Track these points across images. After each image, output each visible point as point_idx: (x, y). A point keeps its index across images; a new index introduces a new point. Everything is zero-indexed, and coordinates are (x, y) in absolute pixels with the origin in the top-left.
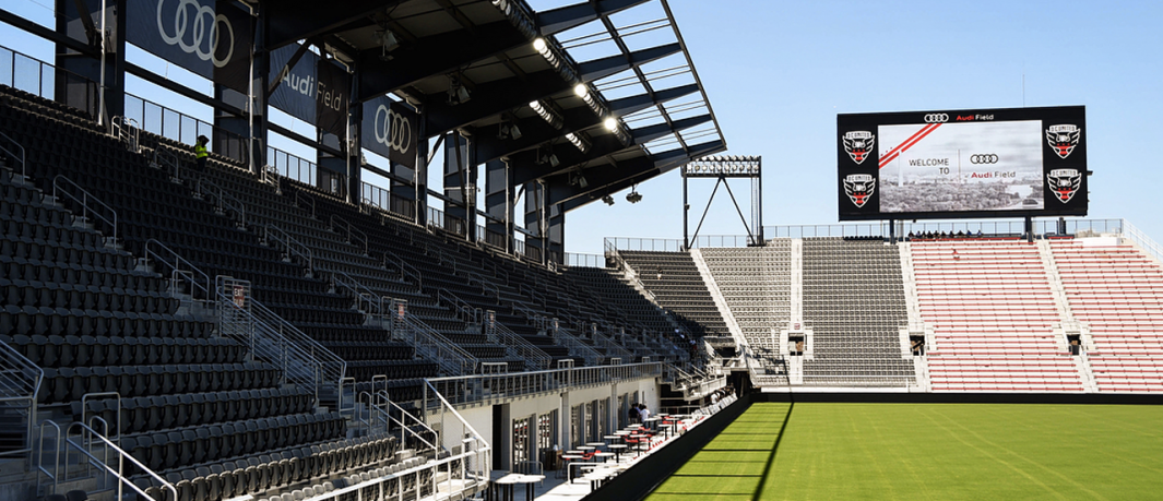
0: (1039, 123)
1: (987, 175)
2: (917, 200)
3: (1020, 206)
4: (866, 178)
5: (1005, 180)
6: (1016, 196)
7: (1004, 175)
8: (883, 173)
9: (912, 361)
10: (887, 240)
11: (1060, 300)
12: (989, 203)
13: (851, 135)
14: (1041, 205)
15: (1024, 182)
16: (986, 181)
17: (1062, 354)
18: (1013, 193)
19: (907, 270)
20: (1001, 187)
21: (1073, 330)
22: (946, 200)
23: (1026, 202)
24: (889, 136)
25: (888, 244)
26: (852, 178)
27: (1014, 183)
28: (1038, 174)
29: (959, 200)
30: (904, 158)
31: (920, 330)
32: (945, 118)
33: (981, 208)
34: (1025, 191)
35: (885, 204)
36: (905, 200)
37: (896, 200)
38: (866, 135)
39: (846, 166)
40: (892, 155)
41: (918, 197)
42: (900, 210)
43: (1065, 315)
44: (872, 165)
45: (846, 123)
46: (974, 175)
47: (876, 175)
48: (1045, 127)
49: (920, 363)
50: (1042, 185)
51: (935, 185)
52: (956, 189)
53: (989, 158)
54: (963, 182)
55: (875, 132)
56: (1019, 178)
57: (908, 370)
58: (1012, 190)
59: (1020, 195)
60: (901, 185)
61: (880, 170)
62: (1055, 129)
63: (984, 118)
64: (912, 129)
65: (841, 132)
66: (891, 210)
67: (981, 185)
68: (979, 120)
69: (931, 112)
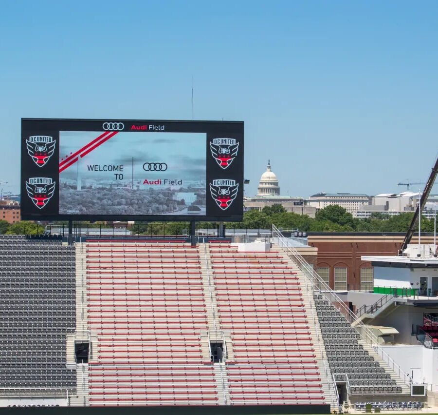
0: (203, 136)
1: (158, 182)
2: (93, 204)
3: (185, 212)
4: (47, 181)
5: (173, 187)
6: (182, 202)
7: (172, 183)
8: (62, 180)
9: (75, 372)
10: (65, 240)
11: (211, 305)
12: (158, 209)
13: (34, 139)
14: (203, 211)
15: (190, 190)
16: (156, 187)
17: (206, 364)
18: (180, 200)
19: (80, 272)
20: (169, 194)
21: (214, 338)
22: (119, 204)
23: (190, 208)
24: (70, 141)
25: (65, 244)
26: (34, 181)
27: (181, 190)
28: (201, 183)
29: (132, 204)
30: (81, 166)
31: (85, 339)
32: (121, 126)
33: (151, 212)
34: (190, 198)
35: (64, 206)
36: (83, 203)
37: (74, 203)
38: (48, 139)
39: (28, 169)
40: (72, 159)
41: (95, 201)
42: (77, 212)
43: (213, 322)
44: (53, 168)
45: (30, 126)
46: (146, 182)
47: (56, 179)
48: (209, 140)
49: (82, 372)
50: (204, 193)
51: (110, 190)
52: (129, 195)
54: (135, 188)
55: (56, 138)
56: (185, 185)
57: (70, 380)
58: (179, 196)
59: (186, 201)
60: (79, 189)
61: (61, 174)
62: (218, 141)
63: (156, 128)
64: (91, 136)
65: (25, 136)
66: (70, 212)
67: (152, 191)
68: (152, 130)
69: (109, 121)
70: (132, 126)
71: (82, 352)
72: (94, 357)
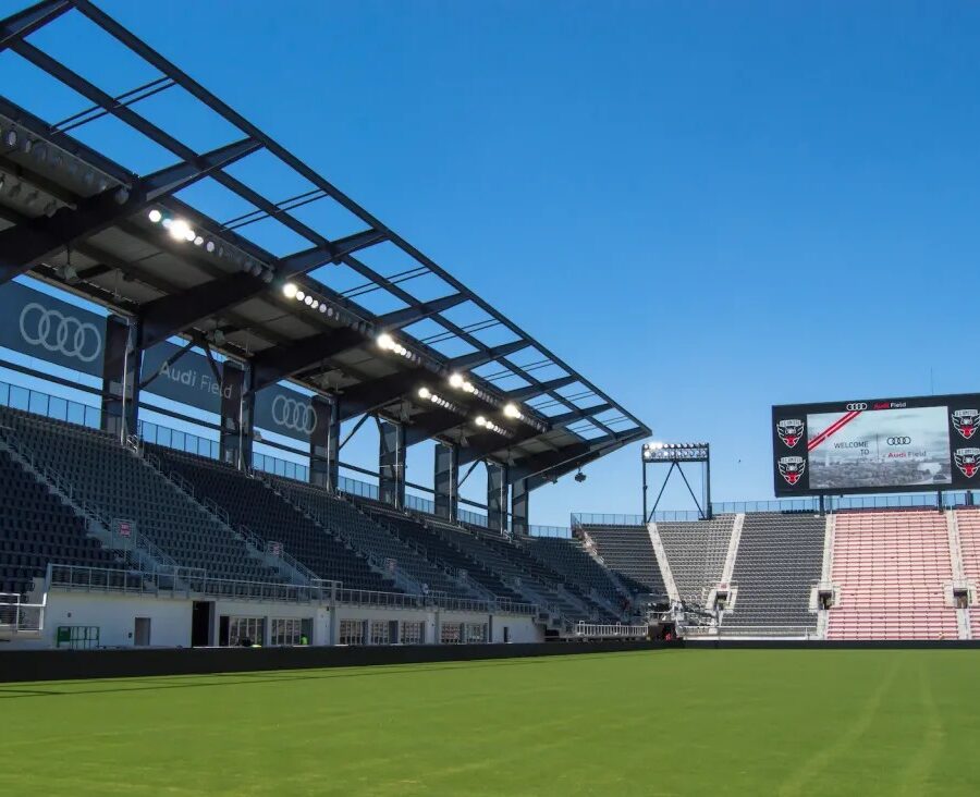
0: (944, 409)
1: (902, 455)
2: (842, 478)
3: (930, 481)
4: (798, 460)
5: (917, 459)
6: (928, 472)
7: (916, 455)
8: (811, 458)
9: (816, 615)
10: (817, 513)
11: (956, 560)
12: (904, 479)
13: (784, 423)
14: (949, 479)
15: (934, 460)
16: (901, 460)
17: (948, 607)
18: (925, 469)
19: (829, 537)
20: (915, 465)
21: (959, 586)
22: (866, 477)
23: (936, 478)
24: (817, 423)
25: (817, 516)
26: (785, 460)
27: (925, 461)
28: (946, 453)
29: (877, 476)
30: (829, 444)
31: (829, 589)
32: (864, 406)
33: (897, 483)
34: (935, 468)
35: (815, 482)
36: (830, 478)
37: (824, 478)
38: (796, 423)
39: (780, 450)
40: (820, 439)
41: (843, 475)
42: (828, 486)
43: (957, 574)
44: (802, 448)
45: (780, 413)
46: (890, 455)
47: (805, 457)
48: (951, 412)
49: (823, 616)
50: (949, 462)
51: (857, 464)
52: (875, 468)
53: (903, 440)
54: (880, 461)
55: (804, 420)
56: (929, 456)
57: (813, 620)
58: (924, 467)
59: (932, 472)
60: (827, 465)
61: (810, 453)
62: (959, 413)
63: (897, 405)
64: (836, 417)
65: (776, 421)
66: (819, 486)
67: (897, 464)
68: (894, 408)
69: (852, 402)
70: (874, 405)
71: (825, 598)
72: (837, 602)
